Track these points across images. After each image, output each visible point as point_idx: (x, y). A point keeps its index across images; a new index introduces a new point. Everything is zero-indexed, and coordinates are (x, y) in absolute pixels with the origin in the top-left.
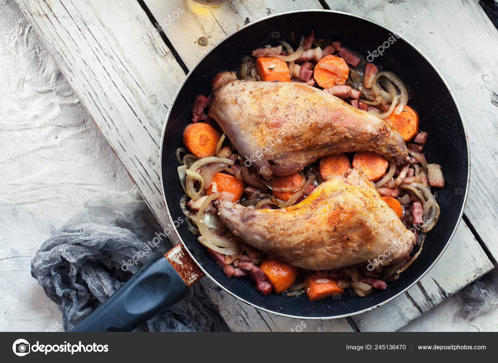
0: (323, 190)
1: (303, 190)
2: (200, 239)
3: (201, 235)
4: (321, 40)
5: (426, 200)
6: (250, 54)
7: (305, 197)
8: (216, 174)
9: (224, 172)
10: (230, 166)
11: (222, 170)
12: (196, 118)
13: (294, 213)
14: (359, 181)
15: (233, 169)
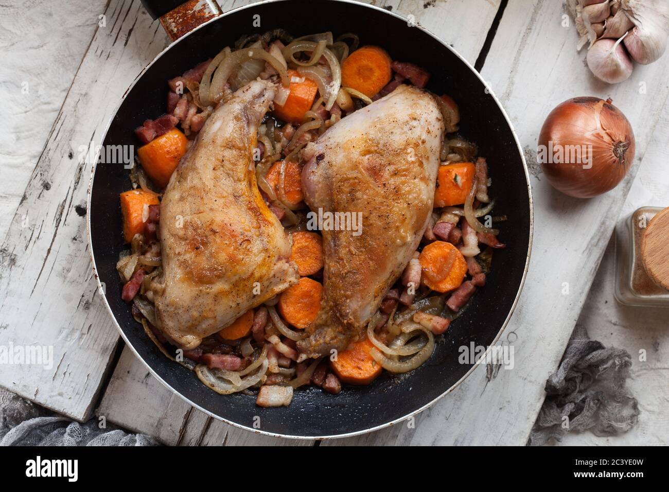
0: (272, 225)
1: (278, 202)
2: (228, 50)
3: (232, 51)
4: (490, 259)
5: (242, 377)
6: (482, 154)
7: (268, 203)
8: (316, 85)
9: (318, 96)
10: (324, 104)
11: (321, 93)
12: (399, 66)
13: (244, 180)
14: (279, 278)
15: (319, 108)
